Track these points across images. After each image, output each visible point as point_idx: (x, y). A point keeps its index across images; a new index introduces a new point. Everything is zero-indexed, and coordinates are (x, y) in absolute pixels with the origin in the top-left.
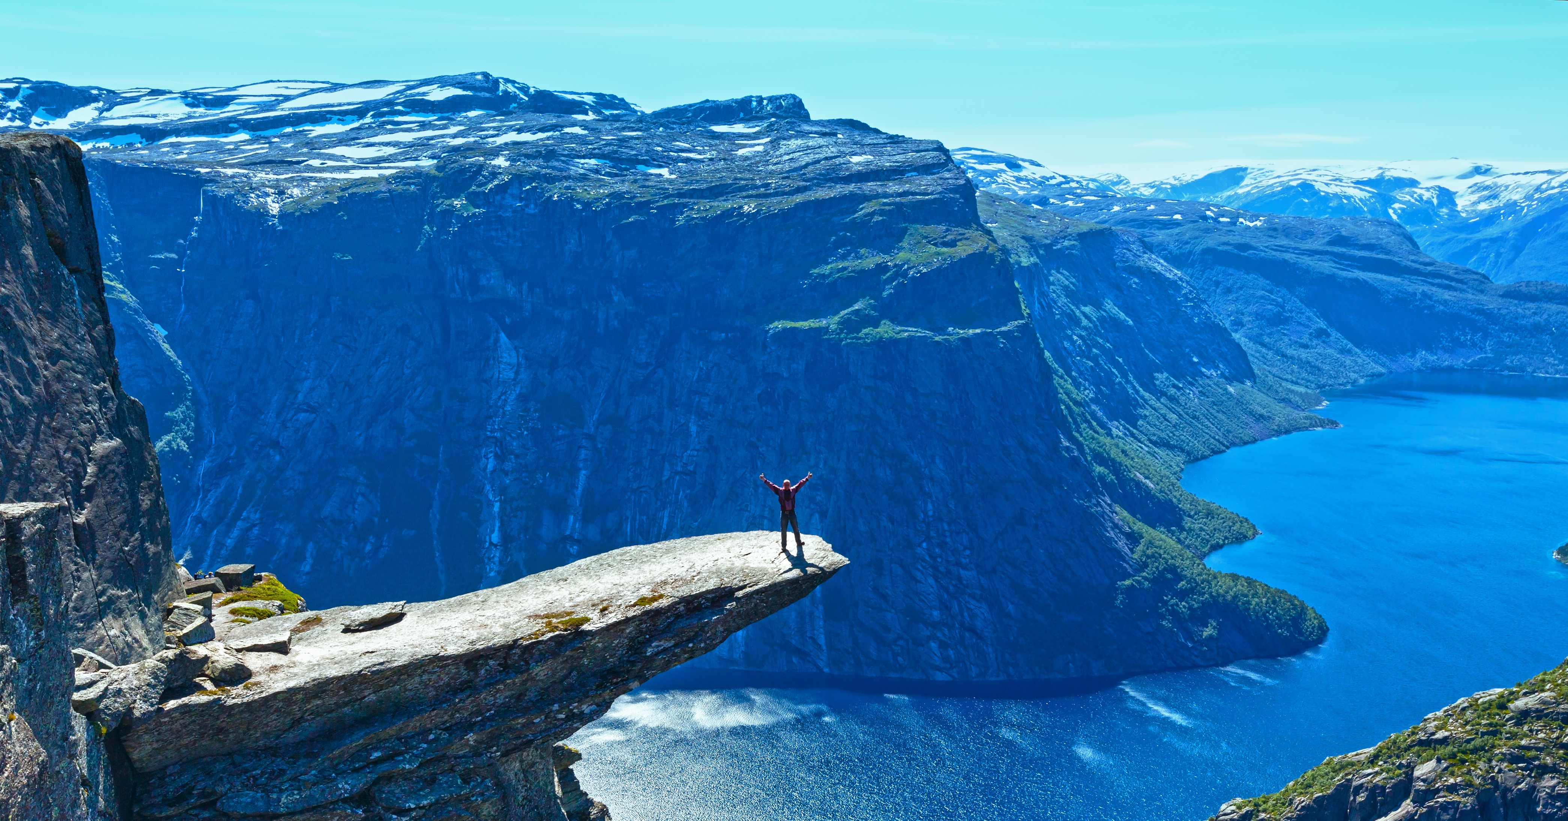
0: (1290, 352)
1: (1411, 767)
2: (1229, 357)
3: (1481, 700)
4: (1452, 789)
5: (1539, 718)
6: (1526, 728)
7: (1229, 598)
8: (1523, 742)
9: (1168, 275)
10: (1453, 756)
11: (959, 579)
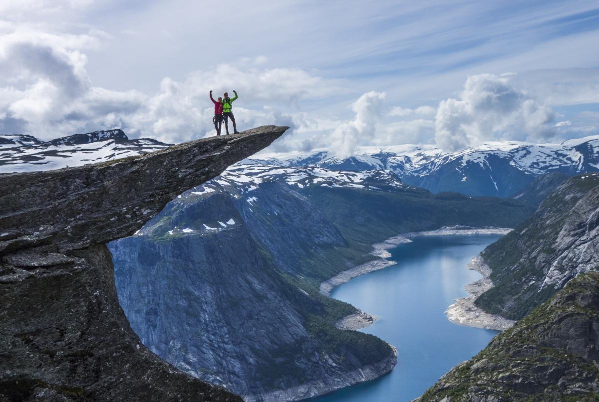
0: (358, 229)
2: (332, 233)
3: (460, 367)
5: (483, 371)
6: (479, 376)
7: (348, 341)
8: (479, 382)
9: (301, 199)
10: (453, 394)
11: (225, 349)
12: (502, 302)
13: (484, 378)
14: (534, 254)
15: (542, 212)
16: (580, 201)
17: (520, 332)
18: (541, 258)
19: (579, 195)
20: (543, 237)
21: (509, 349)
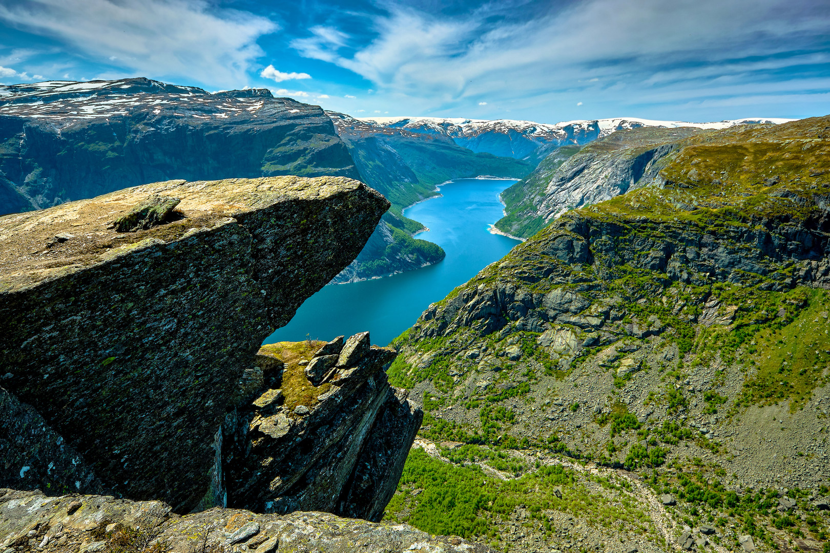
0: (427, 174)
1: (477, 287)
2: (411, 176)
3: (492, 266)
4: (487, 291)
5: (505, 269)
6: (503, 271)
9: (392, 152)
10: (487, 282)
12: (511, 225)
13: (505, 273)
14: (533, 196)
15: (540, 169)
16: (564, 164)
17: (530, 245)
18: (537, 198)
19: (563, 159)
20: (539, 186)
21: (522, 256)
